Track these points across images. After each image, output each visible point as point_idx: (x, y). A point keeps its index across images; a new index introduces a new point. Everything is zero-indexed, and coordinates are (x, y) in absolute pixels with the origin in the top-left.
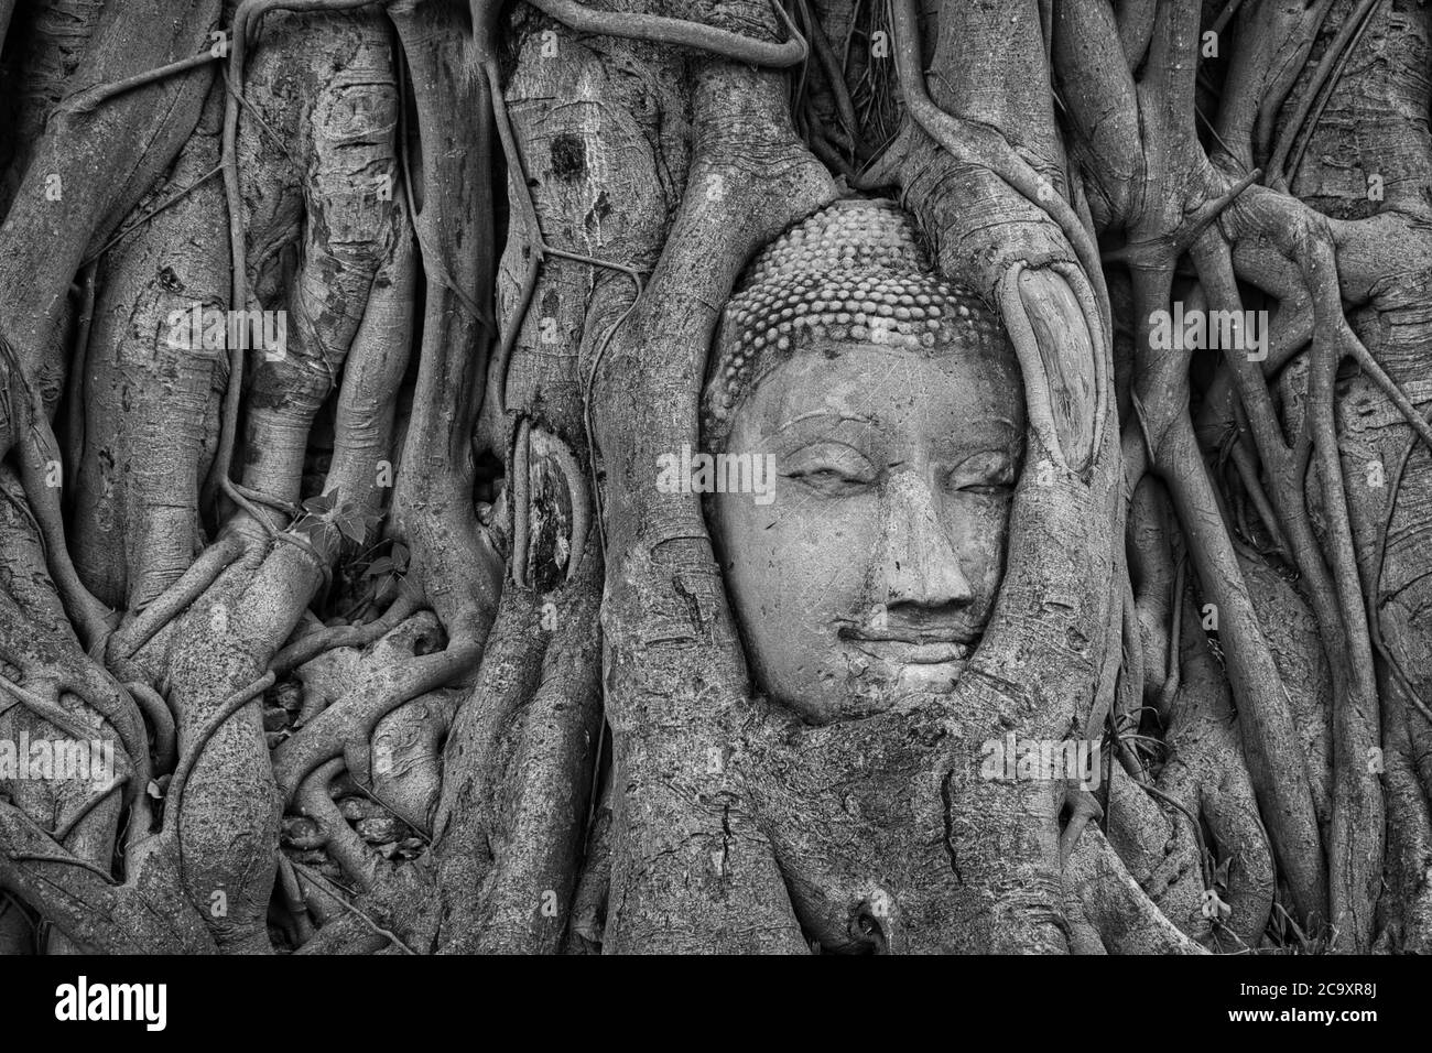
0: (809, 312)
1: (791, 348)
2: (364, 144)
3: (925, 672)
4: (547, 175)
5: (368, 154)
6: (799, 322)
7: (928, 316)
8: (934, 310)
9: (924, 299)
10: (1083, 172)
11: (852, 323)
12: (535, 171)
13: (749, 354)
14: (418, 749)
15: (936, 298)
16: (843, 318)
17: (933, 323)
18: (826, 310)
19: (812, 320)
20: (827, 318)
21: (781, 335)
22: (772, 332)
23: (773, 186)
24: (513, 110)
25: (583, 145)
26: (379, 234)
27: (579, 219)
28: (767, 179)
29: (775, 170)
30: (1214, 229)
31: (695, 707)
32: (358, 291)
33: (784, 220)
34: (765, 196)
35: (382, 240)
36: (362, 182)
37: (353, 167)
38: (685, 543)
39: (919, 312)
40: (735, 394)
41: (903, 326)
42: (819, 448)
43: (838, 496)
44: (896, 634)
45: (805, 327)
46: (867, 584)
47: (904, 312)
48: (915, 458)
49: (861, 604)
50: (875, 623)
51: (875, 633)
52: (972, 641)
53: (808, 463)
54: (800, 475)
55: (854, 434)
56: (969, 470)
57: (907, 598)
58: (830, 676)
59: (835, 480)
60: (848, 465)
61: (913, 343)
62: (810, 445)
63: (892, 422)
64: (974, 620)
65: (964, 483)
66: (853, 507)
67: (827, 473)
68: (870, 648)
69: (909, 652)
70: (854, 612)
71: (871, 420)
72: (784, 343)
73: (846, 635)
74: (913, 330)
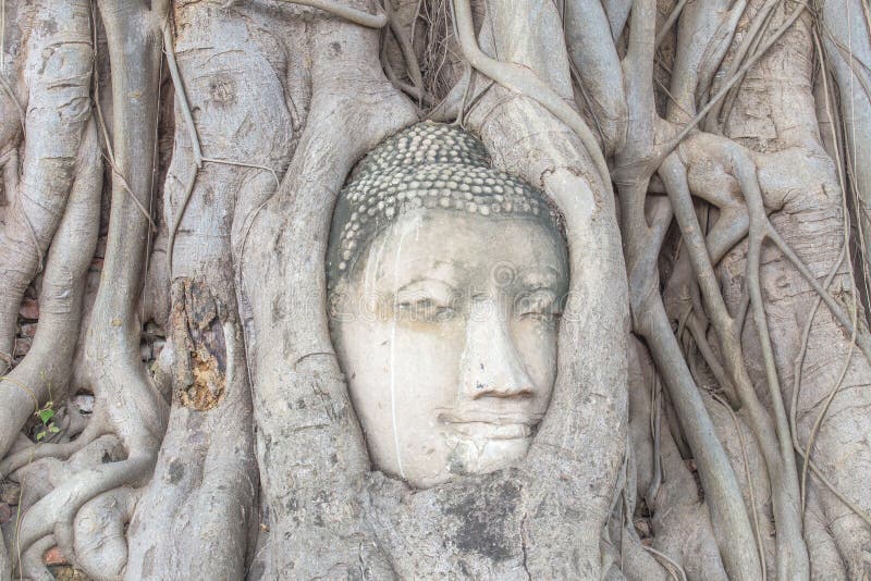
0: (408, 190)
1: (396, 215)
2: (69, 85)
4: (206, 102)
5: (72, 93)
6: (401, 196)
7: (495, 193)
8: (498, 189)
11: (440, 197)
12: (197, 101)
13: (363, 220)
14: (109, 529)
15: (500, 182)
16: (434, 192)
17: (499, 198)
18: (420, 188)
19: (411, 194)
20: (423, 193)
21: (388, 206)
22: (381, 205)
23: (373, 110)
24: (181, 58)
25: (233, 82)
26: (77, 154)
27: (231, 133)
28: (369, 104)
29: (374, 99)
30: (674, 155)
31: (333, 474)
32: (61, 195)
33: (381, 133)
34: (367, 116)
35: (79, 158)
36: (67, 112)
37: (61, 103)
38: (319, 358)
39: (488, 190)
40: (354, 251)
41: (478, 199)
42: (420, 284)
43: (435, 318)
44: (482, 417)
45: (406, 200)
46: (458, 382)
47: (477, 189)
48: (493, 292)
49: (453, 397)
50: (465, 408)
51: (465, 418)
52: (534, 427)
53: (413, 295)
54: (406, 304)
55: (445, 273)
56: (527, 303)
57: (490, 388)
58: (432, 451)
59: (432, 310)
60: (441, 296)
61: (485, 210)
62: (413, 282)
63: (474, 265)
64: (536, 409)
65: (525, 310)
66: (446, 326)
67: (426, 302)
68: (461, 428)
69: (491, 430)
70: (450, 402)
71: (457, 265)
72: (390, 212)
73: (444, 420)
74: (484, 203)
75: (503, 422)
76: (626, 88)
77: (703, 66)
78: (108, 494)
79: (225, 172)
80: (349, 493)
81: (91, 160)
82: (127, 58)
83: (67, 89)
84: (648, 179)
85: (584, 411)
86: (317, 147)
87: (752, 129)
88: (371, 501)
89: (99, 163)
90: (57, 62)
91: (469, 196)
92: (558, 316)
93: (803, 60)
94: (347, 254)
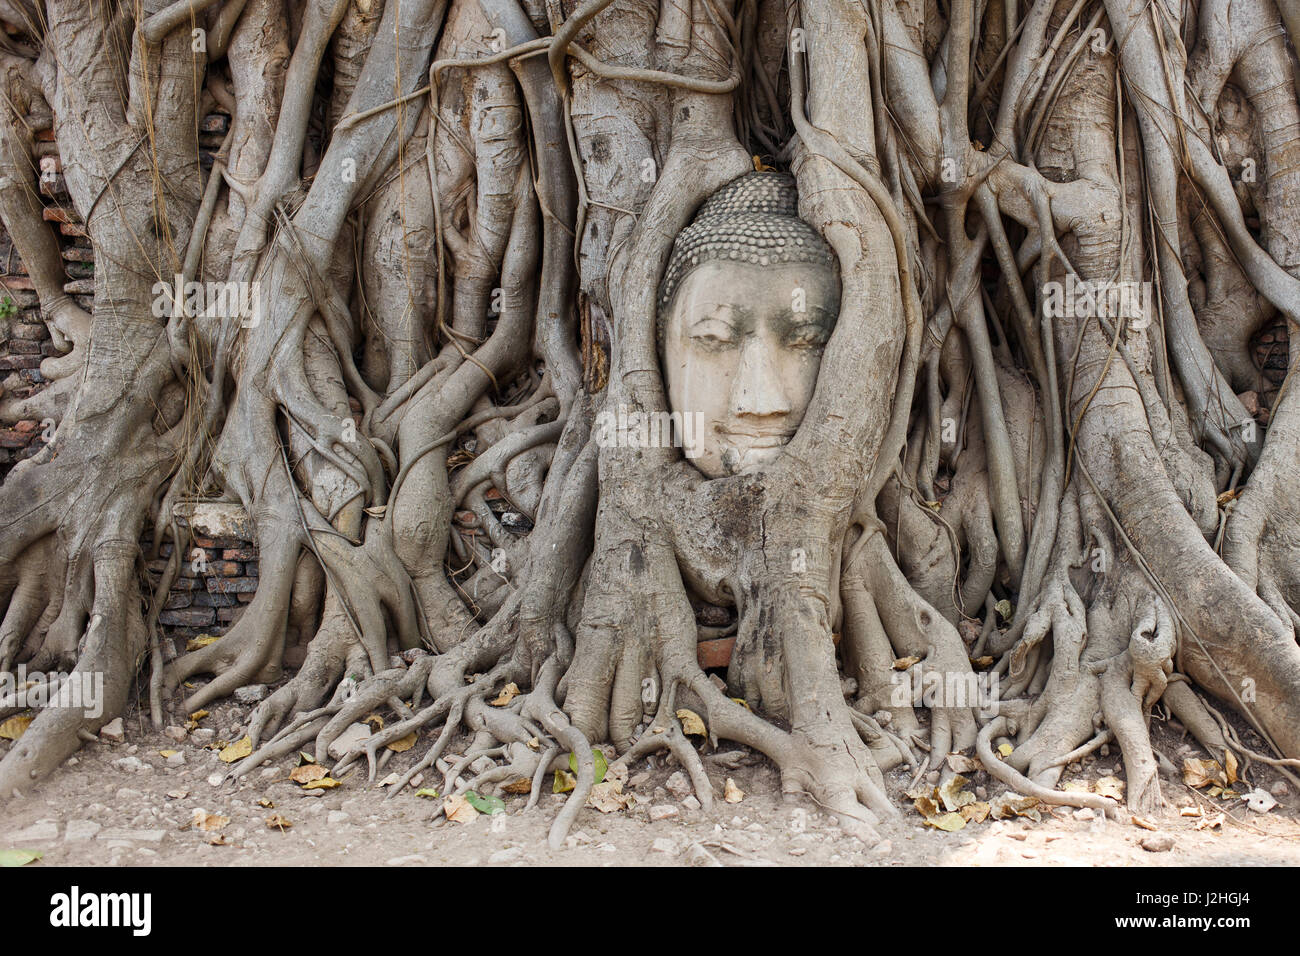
0: (710, 242)
1: (698, 263)
2: (500, 140)
3: (760, 453)
4: (590, 157)
5: (502, 146)
6: (703, 248)
7: (777, 245)
9: (776, 234)
10: (908, 152)
11: (731, 249)
12: (585, 156)
14: (530, 477)
15: (785, 234)
17: (780, 249)
18: (719, 241)
19: (710, 246)
20: (718, 246)
21: (693, 255)
22: (689, 254)
23: (710, 165)
24: (575, 121)
25: (608, 141)
26: (513, 189)
27: (606, 183)
28: (707, 161)
29: (711, 155)
30: (985, 186)
31: (636, 468)
32: (504, 221)
33: (716, 184)
34: (704, 170)
35: (515, 192)
36: (500, 161)
37: (494, 153)
38: (640, 374)
39: (772, 242)
40: (672, 289)
41: (761, 251)
42: (707, 322)
43: (718, 350)
44: (744, 431)
45: (706, 251)
46: (729, 402)
47: (762, 242)
48: (761, 329)
49: (726, 413)
50: (733, 424)
51: (733, 430)
52: (791, 435)
53: (703, 331)
54: (698, 337)
55: (726, 315)
56: (795, 336)
57: (747, 411)
58: (711, 453)
59: (716, 342)
60: (723, 333)
61: (765, 261)
62: (703, 320)
63: (748, 308)
64: (793, 423)
65: (792, 343)
66: (727, 356)
67: (711, 337)
68: (731, 438)
69: (751, 441)
70: (723, 417)
71: (736, 307)
72: (694, 260)
73: (719, 430)
74: (765, 254)
75: (763, 435)
76: (942, 131)
77: (1020, 105)
78: (532, 451)
79: (603, 214)
80: (645, 484)
81: (525, 193)
82: (543, 116)
83: (496, 144)
84: (965, 204)
85: (821, 429)
86: (660, 198)
87: (1056, 161)
88: (663, 489)
89: (531, 196)
90: (490, 121)
91: (753, 248)
92: (824, 345)
93: (1103, 101)
94: (668, 290)
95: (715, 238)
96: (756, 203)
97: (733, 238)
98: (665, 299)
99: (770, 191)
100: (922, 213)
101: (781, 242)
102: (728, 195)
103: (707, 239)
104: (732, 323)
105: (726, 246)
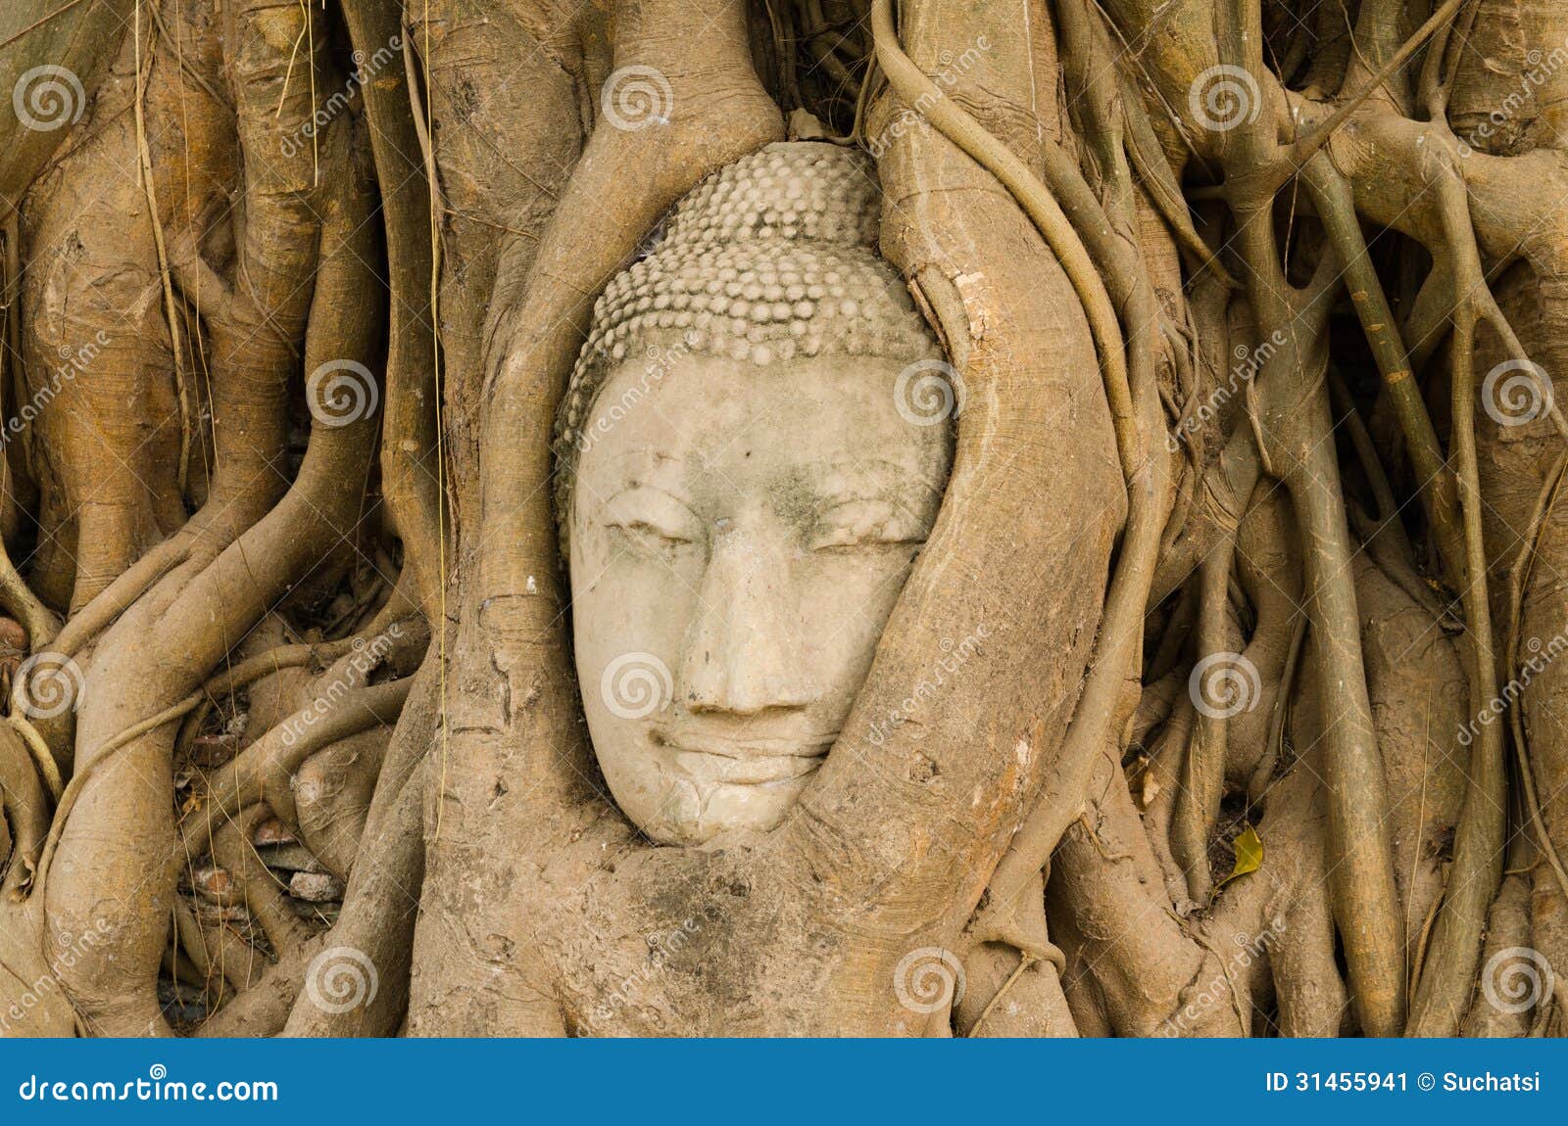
0: (650, 310)
1: (626, 359)
3: (743, 796)
7: (795, 316)
9: (796, 292)
10: (1145, 90)
12: (437, 111)
14: (340, 801)
17: (799, 327)
21: (616, 339)
24: (417, 35)
30: (1323, 160)
32: (304, 248)
40: (579, 413)
41: (759, 332)
42: (634, 493)
44: (707, 744)
45: (642, 329)
47: (762, 312)
49: (671, 705)
50: (684, 728)
52: (819, 754)
53: (625, 512)
54: (618, 526)
55: (675, 478)
56: (826, 529)
57: (710, 700)
59: (656, 539)
60: (668, 517)
61: (763, 355)
62: (626, 488)
65: (822, 543)
67: (645, 528)
68: (682, 759)
70: (665, 712)
71: (695, 461)
72: (618, 351)
73: (659, 740)
74: (768, 337)
75: (751, 754)
90: (255, 38)
91: (740, 325)
94: (572, 417)
95: (662, 301)
96: (769, 218)
97: (699, 302)
98: (567, 435)
99: (808, 187)
100: (1186, 226)
101: (805, 309)
102: (716, 198)
103: (645, 303)
104: (688, 498)
105: (683, 318)
